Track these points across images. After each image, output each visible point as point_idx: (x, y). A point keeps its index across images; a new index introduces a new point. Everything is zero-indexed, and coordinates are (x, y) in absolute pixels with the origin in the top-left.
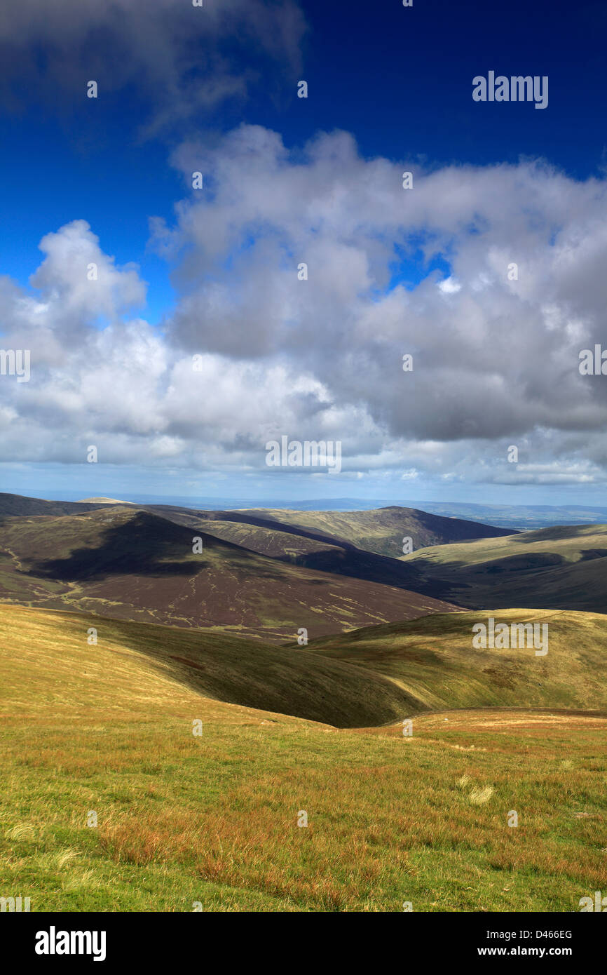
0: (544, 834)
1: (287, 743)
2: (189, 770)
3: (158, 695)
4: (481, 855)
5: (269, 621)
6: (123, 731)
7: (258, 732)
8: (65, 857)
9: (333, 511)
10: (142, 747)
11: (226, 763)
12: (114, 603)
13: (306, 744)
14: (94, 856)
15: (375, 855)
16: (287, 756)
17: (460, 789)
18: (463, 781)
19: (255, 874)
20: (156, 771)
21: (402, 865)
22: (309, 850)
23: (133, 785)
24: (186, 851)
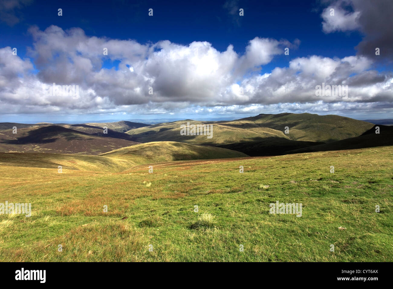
0: (162, 191)
1: (102, 179)
2: (77, 190)
3: (65, 171)
4: (150, 198)
5: (93, 150)
6: (57, 182)
7: (94, 178)
8: (47, 218)
9: (108, 122)
10: (63, 186)
11: (87, 187)
12: (50, 149)
13: (106, 179)
14: (55, 216)
15: (127, 203)
16: (102, 182)
17: (144, 184)
18: (144, 182)
19: (99, 212)
20: (68, 191)
21: (134, 203)
22: (111, 204)
23: (63, 196)
24: (80, 210)
